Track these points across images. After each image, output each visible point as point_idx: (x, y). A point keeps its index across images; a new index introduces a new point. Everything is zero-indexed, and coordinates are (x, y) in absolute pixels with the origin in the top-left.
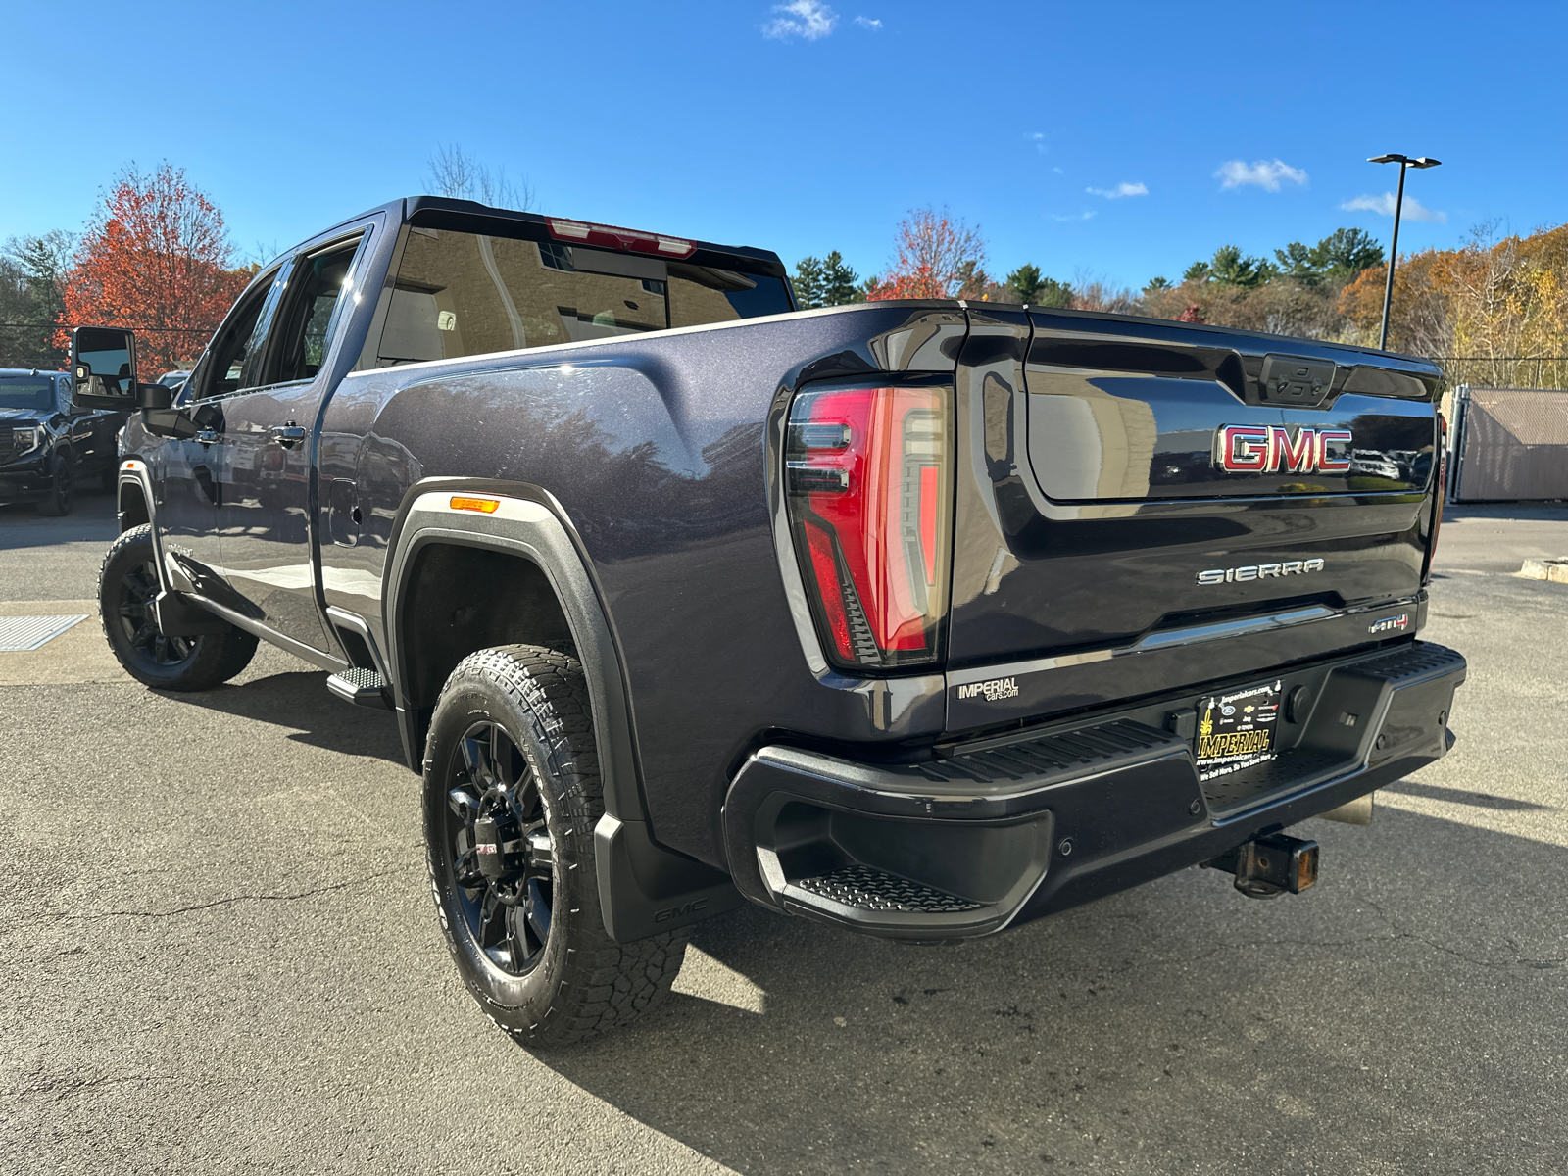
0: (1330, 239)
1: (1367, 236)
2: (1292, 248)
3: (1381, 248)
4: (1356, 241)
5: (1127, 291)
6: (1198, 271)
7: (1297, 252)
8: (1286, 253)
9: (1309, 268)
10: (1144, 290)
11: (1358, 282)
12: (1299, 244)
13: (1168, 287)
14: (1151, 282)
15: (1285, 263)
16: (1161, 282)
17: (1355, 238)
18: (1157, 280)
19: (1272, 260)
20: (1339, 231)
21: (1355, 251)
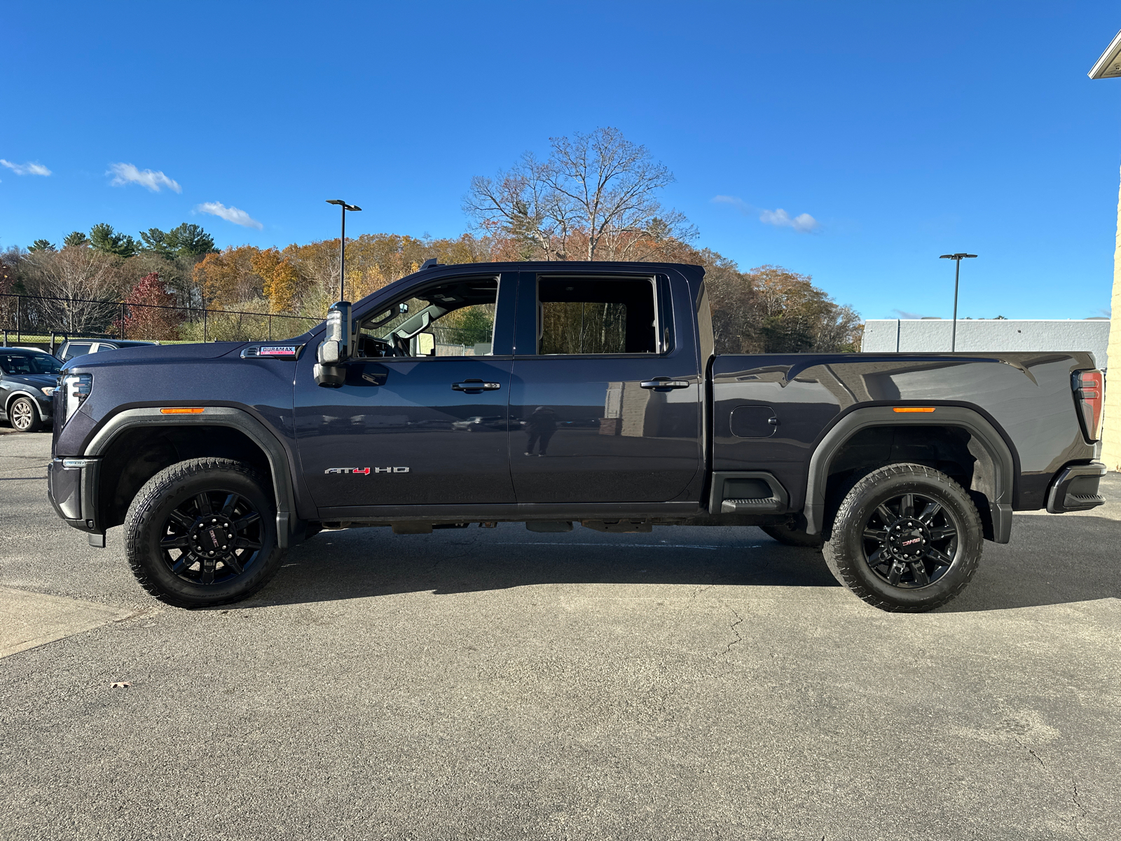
0: (178, 229)
1: (202, 231)
2: (153, 232)
3: (213, 239)
4: (196, 233)
5: (16, 248)
6: (77, 239)
7: (157, 235)
8: (149, 235)
9: (166, 247)
10: (30, 248)
11: (204, 262)
12: (158, 230)
13: (52, 248)
14: (36, 243)
15: (148, 242)
16: (45, 244)
17: (194, 231)
18: (41, 241)
19: (137, 238)
20: (183, 224)
21: (196, 239)
